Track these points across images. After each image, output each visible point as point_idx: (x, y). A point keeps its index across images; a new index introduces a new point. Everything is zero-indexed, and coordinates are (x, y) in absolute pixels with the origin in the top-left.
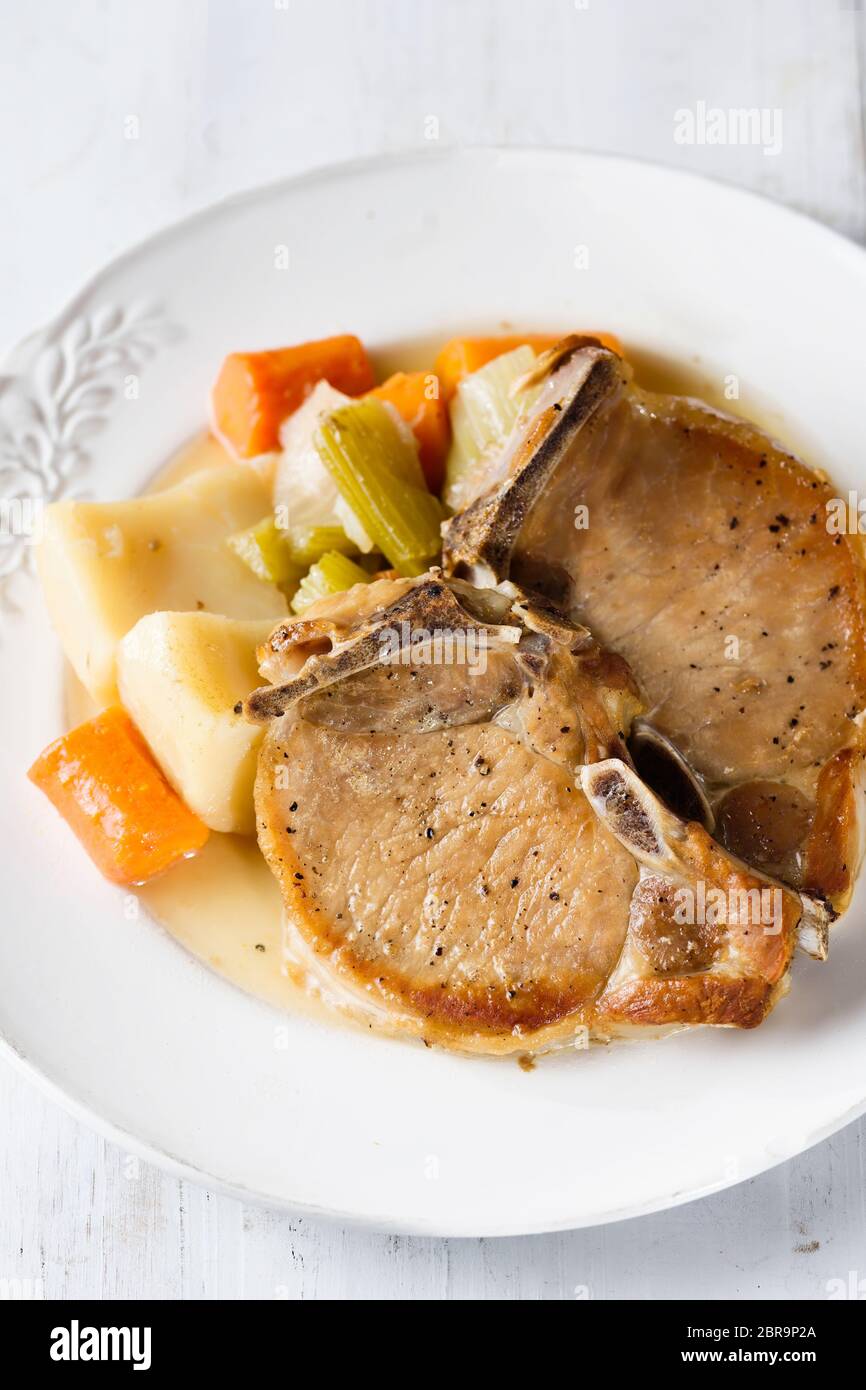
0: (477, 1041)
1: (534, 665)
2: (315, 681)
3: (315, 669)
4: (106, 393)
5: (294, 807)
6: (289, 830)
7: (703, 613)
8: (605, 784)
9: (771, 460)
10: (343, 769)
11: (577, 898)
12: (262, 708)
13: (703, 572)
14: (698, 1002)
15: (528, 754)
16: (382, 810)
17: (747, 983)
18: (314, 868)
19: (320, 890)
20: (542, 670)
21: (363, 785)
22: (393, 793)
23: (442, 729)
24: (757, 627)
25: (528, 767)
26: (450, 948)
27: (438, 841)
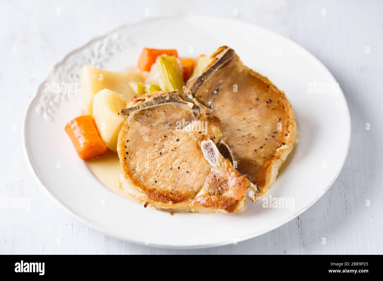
0: (160, 204)
1: (196, 115)
2: (139, 108)
3: (140, 104)
4: (111, 54)
5: (128, 141)
6: (125, 147)
7: (244, 118)
8: (207, 146)
9: (271, 86)
10: (142, 134)
11: (194, 174)
12: (125, 112)
13: (247, 109)
14: (218, 202)
15: (189, 138)
16: (150, 146)
17: (231, 199)
18: (130, 157)
19: (130, 163)
20: (197, 116)
21: (146, 139)
22: (153, 143)
23: (170, 129)
24: (257, 124)
25: (189, 141)
26: (159, 181)
27: (162, 156)
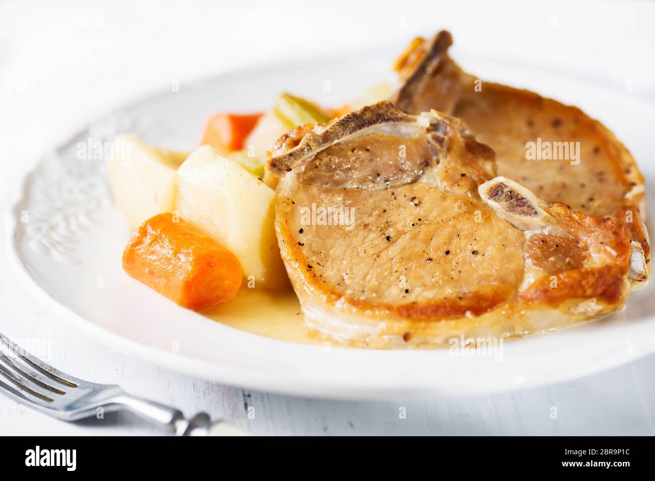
1: (440, 141)
5: (301, 231)
6: (300, 244)
8: (495, 190)
11: (491, 251)
12: (278, 167)
15: (442, 193)
17: (608, 268)
18: (318, 263)
19: (324, 273)
20: (445, 144)
22: (361, 221)
25: (443, 199)
27: (394, 242)
